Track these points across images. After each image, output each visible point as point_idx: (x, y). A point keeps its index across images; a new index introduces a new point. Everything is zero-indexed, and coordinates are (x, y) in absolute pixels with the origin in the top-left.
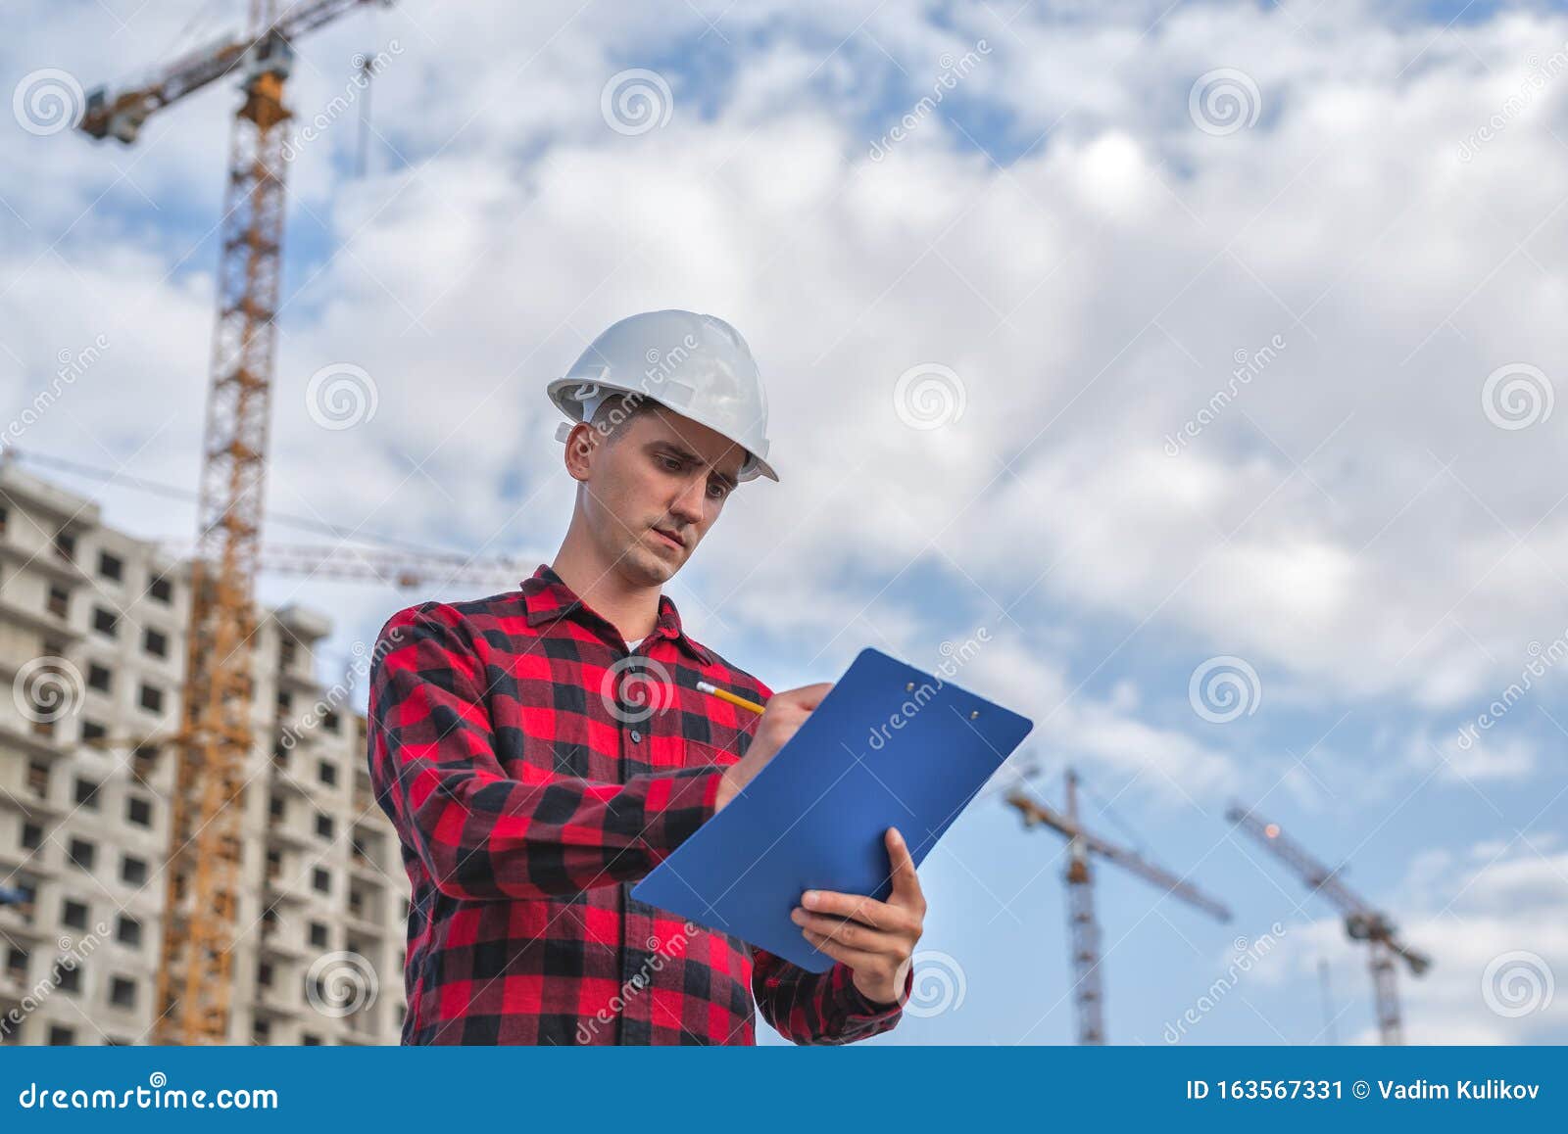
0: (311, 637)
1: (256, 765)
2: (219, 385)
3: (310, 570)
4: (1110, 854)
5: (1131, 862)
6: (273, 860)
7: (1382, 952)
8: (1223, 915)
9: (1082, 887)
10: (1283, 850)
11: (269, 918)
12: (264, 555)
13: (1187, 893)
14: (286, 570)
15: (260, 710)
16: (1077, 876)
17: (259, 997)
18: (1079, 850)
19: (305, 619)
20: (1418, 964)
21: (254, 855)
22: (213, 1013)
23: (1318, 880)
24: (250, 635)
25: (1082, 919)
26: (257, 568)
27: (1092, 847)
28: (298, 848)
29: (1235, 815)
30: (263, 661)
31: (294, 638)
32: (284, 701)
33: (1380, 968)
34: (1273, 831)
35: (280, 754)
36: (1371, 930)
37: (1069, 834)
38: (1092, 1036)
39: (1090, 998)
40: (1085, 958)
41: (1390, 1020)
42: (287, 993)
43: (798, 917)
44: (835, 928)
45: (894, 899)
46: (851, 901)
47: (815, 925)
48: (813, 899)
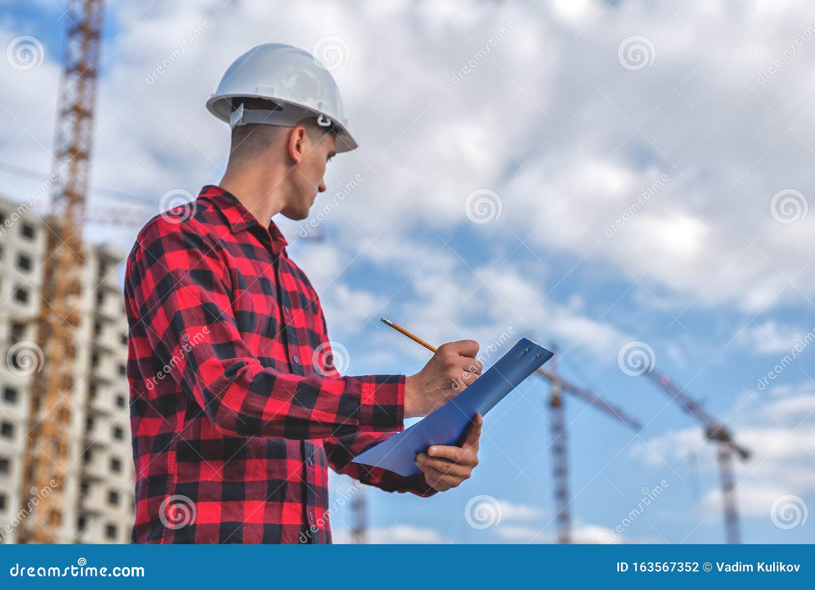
0: (115, 261)
1: (83, 335)
2: (64, 113)
3: (116, 222)
4: (575, 391)
5: (585, 396)
6: (93, 389)
7: (725, 448)
8: (636, 426)
9: (558, 411)
10: (670, 389)
11: (90, 423)
12: (89, 213)
13: (616, 413)
14: (102, 222)
15: (85, 304)
16: (555, 403)
17: (83, 469)
18: (556, 388)
19: (112, 250)
20: (745, 454)
21: (81, 387)
22: (55, 477)
23: (691, 407)
24: (80, 259)
25: (558, 428)
26: (85, 220)
27: (565, 387)
28: (106, 383)
29: (648, 373)
30: (88, 274)
31: (105, 261)
32: (99, 297)
33: (724, 458)
34: (665, 379)
35: (96, 327)
36: (719, 436)
37: (550, 379)
38: (562, 494)
39: (561, 472)
40: (559, 450)
41: (728, 485)
42: (100, 466)
43: (421, 458)
44: (439, 464)
45: (465, 445)
46: (452, 451)
47: (430, 462)
48: (434, 450)
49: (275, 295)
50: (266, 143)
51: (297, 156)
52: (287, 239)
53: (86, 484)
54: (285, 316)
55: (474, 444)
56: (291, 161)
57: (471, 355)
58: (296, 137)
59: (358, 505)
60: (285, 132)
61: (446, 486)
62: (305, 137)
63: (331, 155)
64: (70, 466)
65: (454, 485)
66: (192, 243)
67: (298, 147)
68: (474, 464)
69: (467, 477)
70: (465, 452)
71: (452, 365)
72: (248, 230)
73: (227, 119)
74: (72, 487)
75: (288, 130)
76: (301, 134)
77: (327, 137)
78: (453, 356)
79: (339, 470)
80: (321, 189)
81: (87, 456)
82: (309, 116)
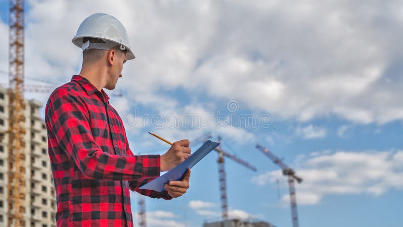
0: (38, 107)
1: (27, 137)
2: (11, 45)
3: (37, 91)
4: (228, 156)
5: (234, 158)
6: (33, 159)
7: (291, 178)
8: (254, 170)
9: (222, 164)
10: (269, 155)
11: (33, 172)
12: (25, 87)
13: (246, 164)
14: (31, 91)
15: (27, 125)
16: (221, 161)
17: (31, 190)
18: (221, 155)
19: (36, 103)
20: (300, 180)
21: (28, 158)
23: (277, 162)
24: (23, 107)
25: (222, 171)
26: (24, 90)
27: (224, 154)
28: (38, 156)
29: (258, 147)
30: (27, 113)
31: (34, 107)
32: (33, 122)
33: (291, 181)
34: (266, 150)
35: (33, 135)
36: (289, 173)
37: (219, 151)
38: (224, 197)
39: (223, 189)
40: (222, 180)
41: (292, 193)
42: (38, 189)
43: (166, 186)
44: (173, 188)
45: (184, 180)
46: (179, 183)
47: (169, 187)
48: (172, 182)
49: (107, 120)
50: (99, 58)
51: (112, 63)
52: (109, 96)
53: (33, 197)
54: (111, 129)
55: (187, 180)
56: (110, 65)
57: (186, 146)
58: (111, 55)
59: (141, 203)
60: (106, 52)
61: (176, 196)
62: (115, 54)
63: (125, 61)
64: (27, 189)
65: (180, 196)
66: (73, 100)
67: (112, 59)
68: (188, 187)
69: (185, 192)
70: (184, 183)
71: (178, 151)
72: (94, 93)
73: (81, 47)
74: (28, 198)
75: (108, 52)
76: (113, 53)
77: (123, 54)
78: (178, 147)
79: (133, 190)
80: (120, 76)
81: (33, 185)
82: (116, 45)
